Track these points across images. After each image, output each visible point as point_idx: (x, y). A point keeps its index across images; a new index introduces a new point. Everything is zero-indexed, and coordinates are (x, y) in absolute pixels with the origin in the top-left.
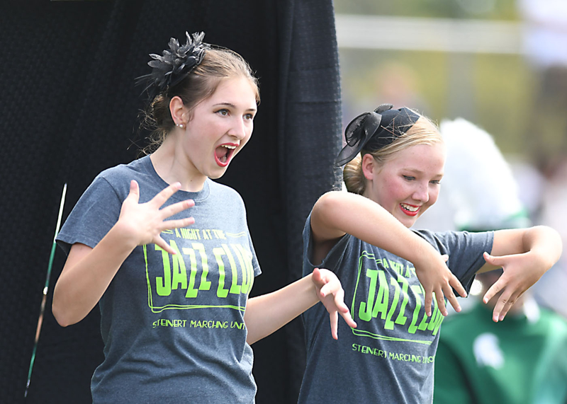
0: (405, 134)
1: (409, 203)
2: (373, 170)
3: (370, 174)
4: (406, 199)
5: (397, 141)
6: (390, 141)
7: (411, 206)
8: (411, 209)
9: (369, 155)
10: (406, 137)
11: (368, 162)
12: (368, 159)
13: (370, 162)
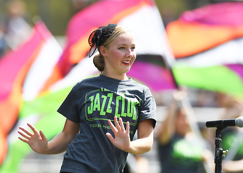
0: (114, 31)
1: (125, 60)
2: (106, 52)
3: (105, 54)
4: (123, 59)
5: (112, 35)
6: (109, 37)
7: (126, 61)
8: (127, 62)
9: (102, 46)
10: (114, 32)
11: (103, 49)
12: (102, 48)
13: (103, 50)
